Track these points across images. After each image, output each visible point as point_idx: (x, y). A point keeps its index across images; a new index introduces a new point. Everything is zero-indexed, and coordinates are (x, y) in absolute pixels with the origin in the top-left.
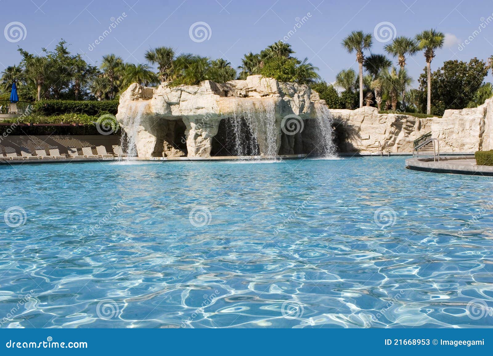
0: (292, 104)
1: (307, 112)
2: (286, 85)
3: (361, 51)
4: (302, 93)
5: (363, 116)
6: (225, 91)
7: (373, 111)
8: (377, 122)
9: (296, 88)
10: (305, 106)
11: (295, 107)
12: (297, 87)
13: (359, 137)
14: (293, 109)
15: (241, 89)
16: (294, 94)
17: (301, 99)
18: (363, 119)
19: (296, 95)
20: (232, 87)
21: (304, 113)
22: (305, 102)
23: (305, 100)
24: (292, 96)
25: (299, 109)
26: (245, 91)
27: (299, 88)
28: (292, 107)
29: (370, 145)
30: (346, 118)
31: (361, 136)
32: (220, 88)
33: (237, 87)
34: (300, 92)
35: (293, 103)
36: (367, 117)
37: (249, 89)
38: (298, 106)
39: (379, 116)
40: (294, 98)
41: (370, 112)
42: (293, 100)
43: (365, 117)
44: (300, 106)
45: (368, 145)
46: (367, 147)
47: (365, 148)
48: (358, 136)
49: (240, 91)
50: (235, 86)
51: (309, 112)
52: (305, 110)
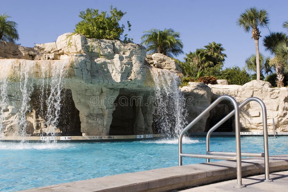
0: (110, 67)
1: (135, 79)
2: (99, 43)
3: (256, 28)
4: (128, 54)
5: (252, 91)
6: (32, 55)
7: (263, 85)
8: (268, 97)
9: (117, 47)
10: (132, 71)
11: (114, 71)
12: (119, 46)
13: (248, 115)
14: (113, 75)
15: (49, 52)
16: (114, 55)
17: (125, 61)
18: (252, 94)
19: (117, 56)
20: (40, 50)
21: (131, 79)
22: (132, 66)
23: (133, 63)
24: (110, 57)
25: (120, 74)
26: (53, 54)
27: (122, 47)
28: (111, 71)
29: (260, 123)
30: (233, 94)
31: (250, 113)
32: (22, 52)
33: (45, 50)
34: (126, 53)
35: (113, 66)
36: (257, 92)
37: (58, 51)
38: (119, 70)
39: (269, 91)
40: (114, 60)
41: (260, 86)
42: (113, 63)
43: (254, 92)
44: (122, 70)
45: (259, 123)
46: (258, 126)
47: (254, 127)
48: (246, 114)
49: (48, 54)
50: (43, 49)
51: (139, 78)
52: (132, 76)
